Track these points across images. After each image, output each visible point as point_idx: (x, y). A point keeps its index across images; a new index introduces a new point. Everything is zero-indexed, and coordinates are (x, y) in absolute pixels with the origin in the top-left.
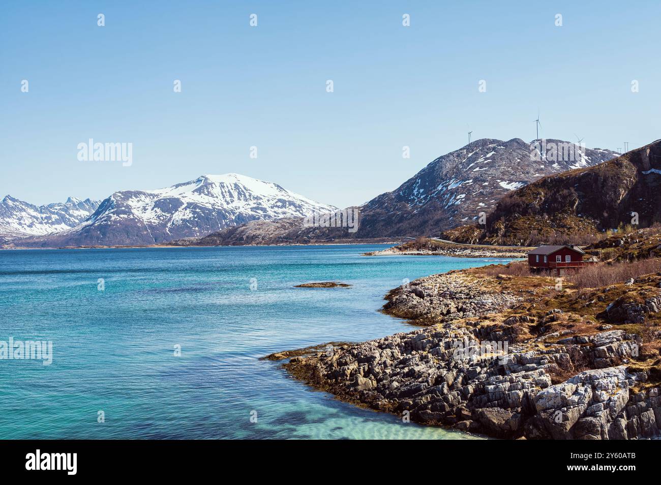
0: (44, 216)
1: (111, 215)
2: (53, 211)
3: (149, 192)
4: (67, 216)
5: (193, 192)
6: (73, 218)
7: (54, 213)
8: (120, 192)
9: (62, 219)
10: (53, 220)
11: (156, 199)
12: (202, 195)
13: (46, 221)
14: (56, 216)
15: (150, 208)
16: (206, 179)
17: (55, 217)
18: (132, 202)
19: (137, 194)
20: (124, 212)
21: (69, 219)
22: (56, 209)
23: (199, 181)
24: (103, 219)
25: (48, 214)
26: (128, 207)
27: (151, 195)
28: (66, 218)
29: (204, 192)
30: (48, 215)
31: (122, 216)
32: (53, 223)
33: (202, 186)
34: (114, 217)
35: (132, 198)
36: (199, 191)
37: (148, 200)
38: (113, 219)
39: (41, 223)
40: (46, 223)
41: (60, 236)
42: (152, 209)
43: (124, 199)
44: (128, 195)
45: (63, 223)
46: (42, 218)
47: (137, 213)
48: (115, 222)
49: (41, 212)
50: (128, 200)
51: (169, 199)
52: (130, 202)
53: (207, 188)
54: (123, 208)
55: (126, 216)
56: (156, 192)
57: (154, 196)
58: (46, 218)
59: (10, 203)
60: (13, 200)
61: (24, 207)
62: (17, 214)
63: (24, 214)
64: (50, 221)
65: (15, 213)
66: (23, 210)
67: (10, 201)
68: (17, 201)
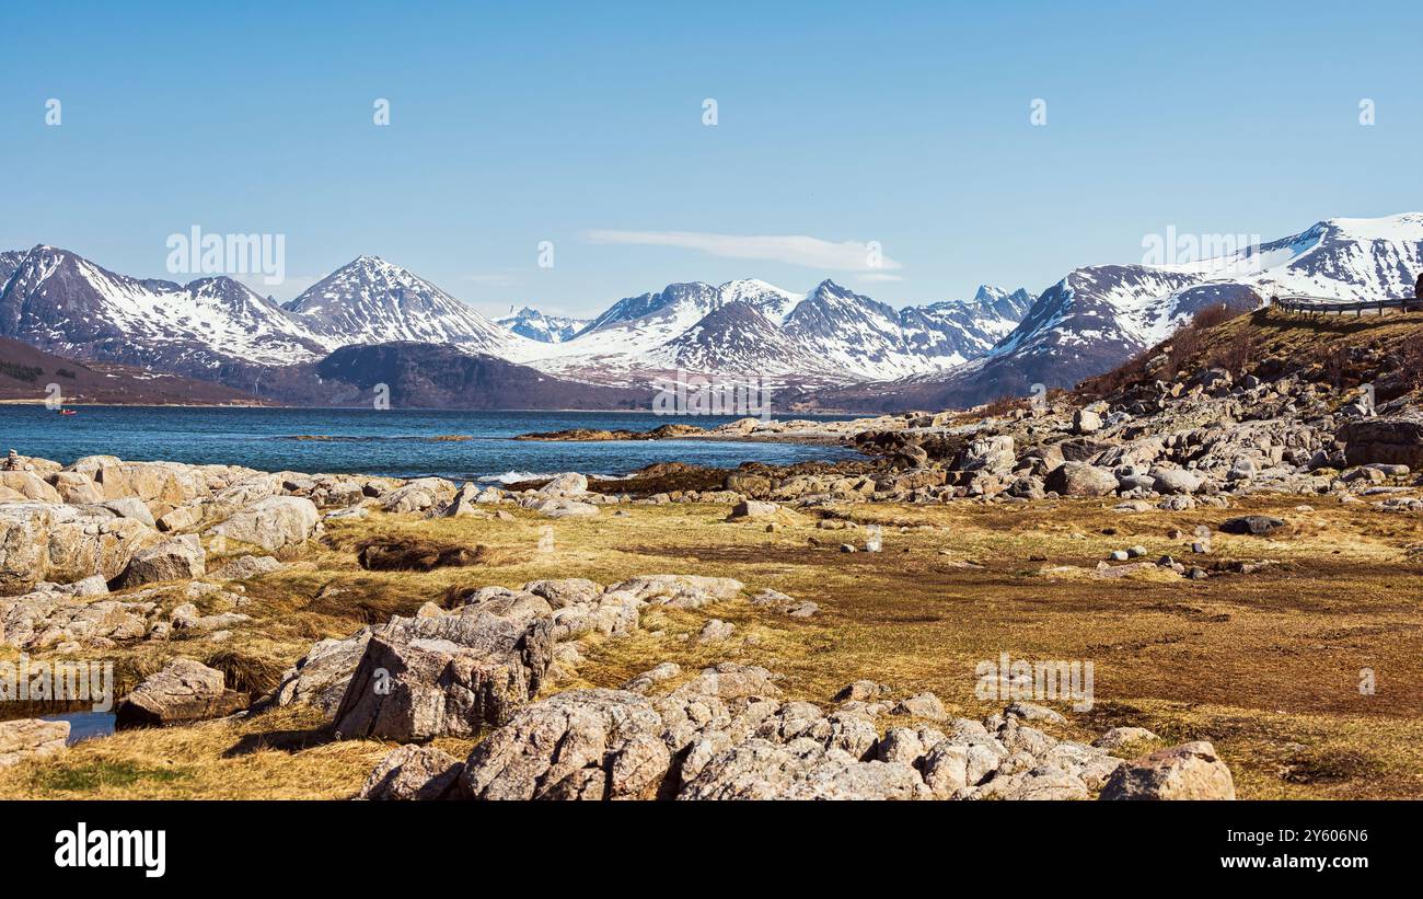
0: (910, 332)
1: (1060, 330)
2: (933, 319)
3: (1170, 269)
4: (968, 335)
5: (1292, 267)
6: (981, 340)
7: (934, 326)
8: (1087, 270)
9: (955, 343)
10: (933, 344)
11: (1186, 287)
12: (1319, 276)
13: (915, 345)
14: (940, 333)
15: (1165, 313)
16: (1333, 230)
17: (936, 336)
18: (1121, 298)
19: (1134, 274)
20: (1094, 324)
21: (972, 343)
22: (941, 316)
23: (1313, 235)
24: (1037, 342)
25: (920, 328)
26: (1107, 309)
27: (1174, 276)
28: (965, 339)
29: (1323, 269)
30: (919, 332)
31: (1087, 333)
32: (931, 353)
33: (1319, 251)
34: (1065, 337)
35: (1119, 285)
36: (1310, 265)
37: (1163, 291)
38: (1063, 340)
39: (903, 351)
40: (915, 352)
41: (928, 385)
42: (1172, 317)
43: (1096, 289)
44: (1109, 277)
45: (956, 352)
46: (905, 338)
47: (1129, 326)
48: (1069, 348)
49: (903, 324)
50: (1108, 290)
51: (1222, 288)
52: (1113, 298)
53: (1334, 258)
54: (1093, 313)
55: (1097, 334)
56: (1186, 270)
57: (1180, 278)
58: (916, 338)
59: (831, 299)
60: (839, 292)
61: (862, 310)
62: (846, 326)
63: (862, 327)
64: (925, 347)
65: (841, 324)
66: (860, 317)
67: (831, 295)
68: (847, 294)
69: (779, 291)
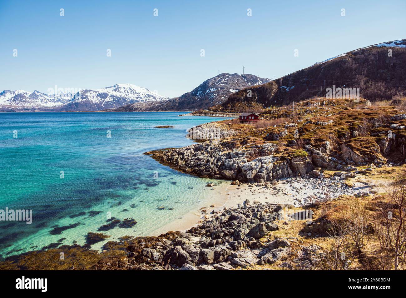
0: (51, 99)
3: (95, 90)
5: (113, 90)
6: (64, 100)
8: (83, 90)
9: (59, 100)
10: (56, 101)
11: (98, 93)
13: (52, 101)
14: (57, 99)
15: (95, 97)
16: (118, 86)
18: (88, 94)
19: (90, 91)
20: (85, 98)
21: (62, 100)
23: (115, 86)
24: (76, 101)
26: (86, 96)
27: (96, 91)
29: (117, 91)
31: (84, 99)
32: (55, 102)
33: (116, 88)
35: (88, 92)
36: (115, 90)
37: (94, 93)
38: (80, 100)
39: (50, 102)
40: (52, 102)
41: (58, 107)
42: (96, 97)
43: (84, 93)
44: (86, 91)
45: (60, 102)
46: (51, 100)
47: (90, 98)
48: (81, 102)
50: (86, 93)
51: (103, 93)
52: (87, 94)
53: (118, 89)
54: (84, 96)
55: (86, 100)
56: (97, 90)
57: (97, 92)
58: (52, 100)
59: (37, 93)
60: (38, 92)
61: (42, 95)
62: (40, 98)
63: (43, 98)
64: (54, 101)
65: (39, 97)
66: (42, 96)
67: (36, 93)
68: (39, 92)
69: (26, 92)
